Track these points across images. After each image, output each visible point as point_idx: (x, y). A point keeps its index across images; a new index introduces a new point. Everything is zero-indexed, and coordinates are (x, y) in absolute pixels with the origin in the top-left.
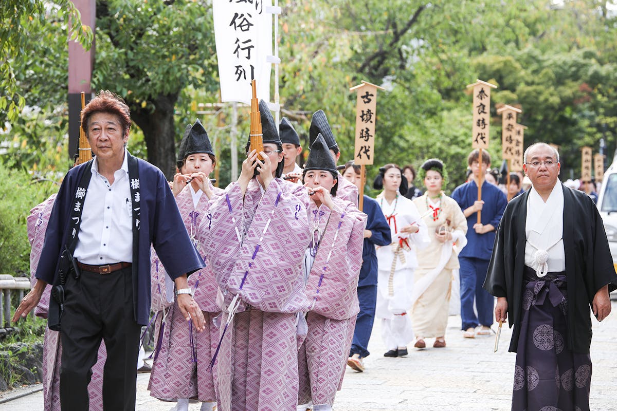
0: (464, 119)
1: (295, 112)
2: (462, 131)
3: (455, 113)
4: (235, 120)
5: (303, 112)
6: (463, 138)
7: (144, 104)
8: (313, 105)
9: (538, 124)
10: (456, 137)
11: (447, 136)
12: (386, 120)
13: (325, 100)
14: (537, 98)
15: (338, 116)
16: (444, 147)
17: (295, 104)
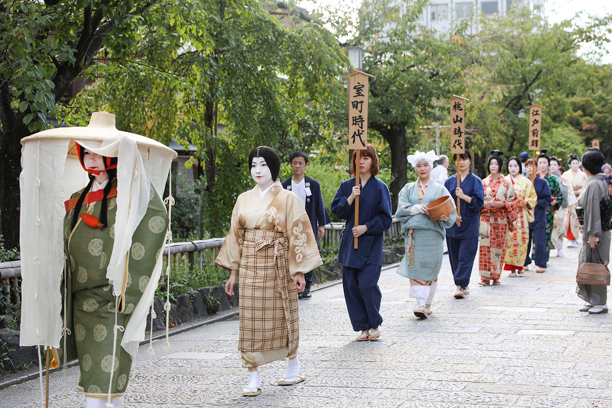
0: (564, 133)
1: (471, 130)
2: (563, 139)
3: (559, 129)
4: (438, 135)
5: (476, 130)
6: (564, 143)
7: (389, 127)
8: (481, 126)
9: (605, 135)
10: (560, 143)
11: (555, 142)
12: (521, 134)
13: (488, 123)
14: (604, 120)
15: (495, 132)
16: (554, 148)
17: (471, 126)
